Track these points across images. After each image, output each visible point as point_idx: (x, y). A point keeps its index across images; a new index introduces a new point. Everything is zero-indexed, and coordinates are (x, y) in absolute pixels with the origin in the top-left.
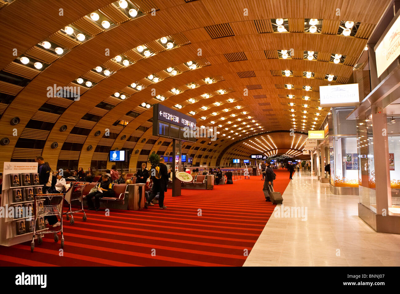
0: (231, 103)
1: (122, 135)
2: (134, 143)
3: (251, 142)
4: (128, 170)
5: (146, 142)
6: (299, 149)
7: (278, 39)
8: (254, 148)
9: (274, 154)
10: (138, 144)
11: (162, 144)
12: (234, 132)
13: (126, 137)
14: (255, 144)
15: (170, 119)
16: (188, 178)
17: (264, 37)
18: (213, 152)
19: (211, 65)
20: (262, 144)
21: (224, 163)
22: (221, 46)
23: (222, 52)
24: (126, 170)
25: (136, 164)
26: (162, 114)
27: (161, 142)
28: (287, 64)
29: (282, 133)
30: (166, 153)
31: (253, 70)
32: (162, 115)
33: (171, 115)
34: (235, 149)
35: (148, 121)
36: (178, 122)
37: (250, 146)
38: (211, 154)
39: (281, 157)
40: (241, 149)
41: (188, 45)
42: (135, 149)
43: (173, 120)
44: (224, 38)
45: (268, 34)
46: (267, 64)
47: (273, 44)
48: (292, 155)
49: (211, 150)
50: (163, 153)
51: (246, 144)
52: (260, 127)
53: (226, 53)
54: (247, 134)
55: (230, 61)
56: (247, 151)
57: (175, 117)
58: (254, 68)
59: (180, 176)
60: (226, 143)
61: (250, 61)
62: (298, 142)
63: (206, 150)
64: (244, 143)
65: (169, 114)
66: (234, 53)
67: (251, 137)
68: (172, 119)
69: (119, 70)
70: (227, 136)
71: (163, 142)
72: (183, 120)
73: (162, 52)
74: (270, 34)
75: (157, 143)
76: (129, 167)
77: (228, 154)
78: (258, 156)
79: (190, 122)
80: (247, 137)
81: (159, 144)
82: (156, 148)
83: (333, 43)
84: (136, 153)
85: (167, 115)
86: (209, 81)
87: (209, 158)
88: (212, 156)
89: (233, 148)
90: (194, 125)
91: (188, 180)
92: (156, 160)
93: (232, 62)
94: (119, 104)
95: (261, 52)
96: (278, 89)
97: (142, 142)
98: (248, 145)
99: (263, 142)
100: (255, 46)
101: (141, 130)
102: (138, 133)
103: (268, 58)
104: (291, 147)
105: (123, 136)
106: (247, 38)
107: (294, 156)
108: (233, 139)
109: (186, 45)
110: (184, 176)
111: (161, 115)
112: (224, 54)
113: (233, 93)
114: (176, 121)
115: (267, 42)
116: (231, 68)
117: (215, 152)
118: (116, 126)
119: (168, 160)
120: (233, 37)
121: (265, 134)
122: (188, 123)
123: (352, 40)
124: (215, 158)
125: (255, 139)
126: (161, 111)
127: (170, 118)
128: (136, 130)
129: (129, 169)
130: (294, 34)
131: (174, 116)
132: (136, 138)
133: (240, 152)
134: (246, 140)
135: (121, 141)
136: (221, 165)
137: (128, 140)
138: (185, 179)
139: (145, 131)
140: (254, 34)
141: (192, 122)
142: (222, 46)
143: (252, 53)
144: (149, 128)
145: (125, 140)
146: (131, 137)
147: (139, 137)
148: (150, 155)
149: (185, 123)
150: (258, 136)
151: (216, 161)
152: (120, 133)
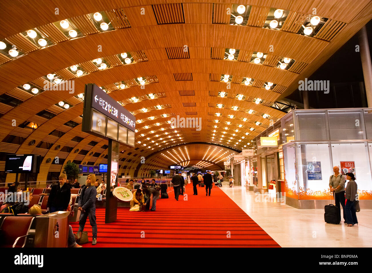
0: (159, 110)
1: (30, 139)
2: (46, 150)
3: (169, 153)
4: (35, 183)
5: (60, 149)
6: (209, 161)
7: (232, 33)
8: (170, 159)
9: (186, 165)
10: (50, 152)
11: (79, 152)
12: (154, 142)
13: (36, 143)
14: (171, 155)
15: (108, 110)
16: (128, 196)
17: (217, 29)
18: (132, 162)
19: (148, 61)
20: (178, 155)
21: (142, 174)
22: (165, 37)
23: (164, 45)
24: (32, 184)
25: (47, 175)
26: (98, 100)
27: (78, 150)
28: (230, 67)
29: (199, 145)
30: (82, 163)
31: (192, 72)
32: (98, 102)
33: (109, 105)
34: (152, 160)
35: (64, 124)
36: (116, 116)
37: (166, 157)
38: (129, 164)
39: (191, 168)
40: (158, 160)
41: (127, 29)
42: (46, 158)
43: (111, 112)
44: (171, 25)
45: (222, 25)
46: (209, 66)
47: (224, 39)
48: (201, 166)
49: (129, 161)
50: (80, 162)
51: (163, 155)
52: (180, 138)
53: (168, 47)
54: (166, 145)
55: (170, 58)
56: (163, 162)
57: (113, 109)
58: (193, 70)
59: (118, 193)
60: (145, 153)
61: (192, 60)
62: (211, 154)
63: (125, 161)
64: (162, 154)
65: (106, 103)
66: (178, 48)
67: (169, 148)
68: (110, 110)
69: (32, 52)
70: (147, 146)
71: (81, 150)
72: (122, 115)
73: (93, 34)
74: (225, 25)
75: (73, 151)
76: (37, 178)
77: (146, 165)
78: (177, 167)
79: (130, 119)
80: (165, 148)
81: (75, 152)
82: (72, 157)
83: (288, 44)
84: (47, 161)
85: (104, 103)
86: (142, 82)
87: (128, 168)
88: (131, 167)
89: (151, 159)
90: (134, 124)
91: (128, 199)
92: (73, 170)
93: (172, 60)
94: (28, 99)
95: (207, 49)
96: (210, 97)
97: (56, 149)
98: (165, 156)
99: (179, 153)
100: (203, 39)
101: (55, 135)
102: (52, 139)
103: (212, 58)
104: (202, 158)
105: (31, 141)
106: (198, 28)
107: (203, 167)
108: (153, 149)
109: (125, 29)
110: (123, 192)
111: (96, 102)
112: (166, 47)
113: (163, 98)
114: (114, 115)
115: (218, 36)
116: (169, 67)
117: (133, 162)
118: (23, 128)
119: (87, 171)
120: (182, 26)
121: (182, 145)
122: (127, 121)
123: (310, 41)
124: (133, 168)
125: (173, 150)
126: (96, 96)
127: (107, 108)
128: (50, 134)
129: (37, 182)
130: (252, 28)
131: (112, 107)
132: (48, 144)
133: (157, 162)
134: (164, 151)
135: (29, 147)
136: (139, 176)
137: (39, 146)
138: (125, 197)
139: (60, 137)
140: (208, 23)
141: (132, 120)
142: (167, 36)
143: (197, 49)
144: (65, 133)
145: (34, 146)
146: (42, 142)
147: (52, 144)
148: (64, 165)
149: (124, 120)
150: (176, 147)
151: (134, 172)
152: (27, 137)
